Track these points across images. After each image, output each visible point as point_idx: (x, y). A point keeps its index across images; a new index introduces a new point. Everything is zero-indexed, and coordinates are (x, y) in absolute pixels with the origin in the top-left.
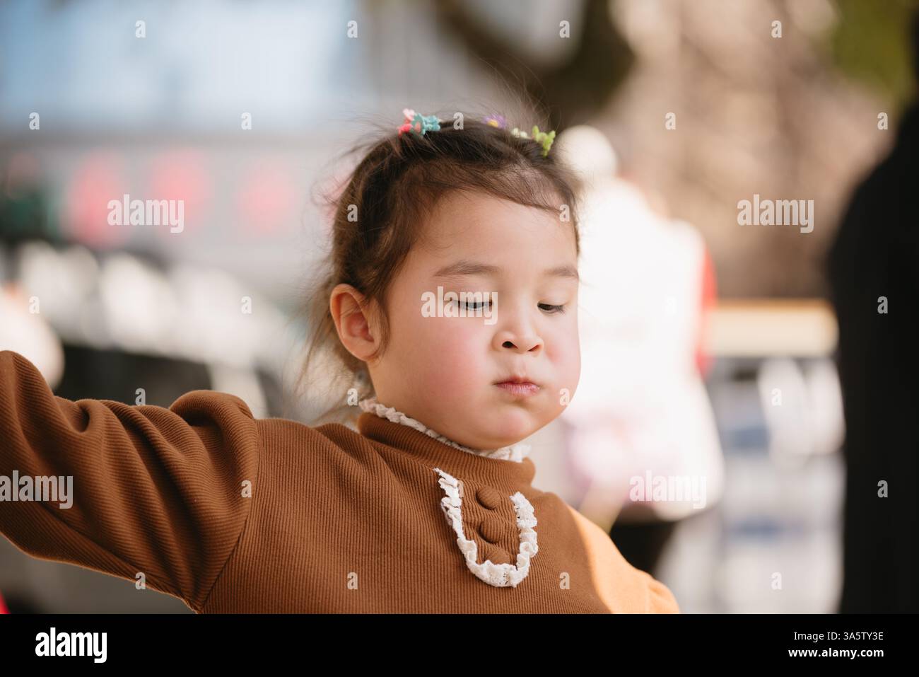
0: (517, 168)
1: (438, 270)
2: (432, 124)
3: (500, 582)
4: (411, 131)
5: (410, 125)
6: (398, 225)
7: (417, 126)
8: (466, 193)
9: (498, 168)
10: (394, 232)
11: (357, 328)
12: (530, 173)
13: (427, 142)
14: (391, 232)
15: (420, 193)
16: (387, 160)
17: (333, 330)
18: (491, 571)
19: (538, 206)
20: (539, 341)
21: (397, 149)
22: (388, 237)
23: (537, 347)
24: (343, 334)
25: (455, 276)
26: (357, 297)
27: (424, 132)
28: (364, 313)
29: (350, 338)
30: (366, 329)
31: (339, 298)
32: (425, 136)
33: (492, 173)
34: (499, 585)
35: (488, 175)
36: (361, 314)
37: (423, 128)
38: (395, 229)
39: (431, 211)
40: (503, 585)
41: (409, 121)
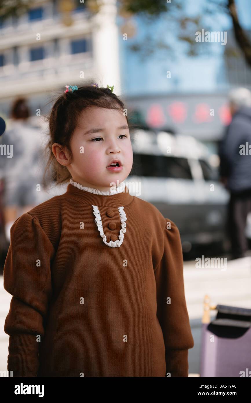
0: (104, 98)
1: (85, 133)
2: (75, 88)
3: (115, 246)
4: (69, 91)
5: (68, 90)
6: (70, 121)
7: (71, 89)
8: (90, 108)
9: (98, 98)
10: (69, 124)
11: (62, 157)
12: (108, 98)
13: (74, 94)
14: (68, 124)
15: (75, 110)
16: (63, 102)
17: (54, 157)
18: (112, 244)
19: (112, 108)
20: (120, 150)
21: (65, 98)
22: (67, 126)
23: (119, 152)
24: (58, 158)
25: (91, 134)
26: (60, 146)
27: (73, 91)
28: (63, 151)
29: (60, 160)
30: (65, 156)
31: (55, 148)
32: (73, 92)
33: (97, 100)
34: (115, 247)
35: (95, 101)
36: (62, 151)
37: (72, 90)
38: (69, 123)
39: (80, 115)
40: (116, 247)
41: (68, 89)
